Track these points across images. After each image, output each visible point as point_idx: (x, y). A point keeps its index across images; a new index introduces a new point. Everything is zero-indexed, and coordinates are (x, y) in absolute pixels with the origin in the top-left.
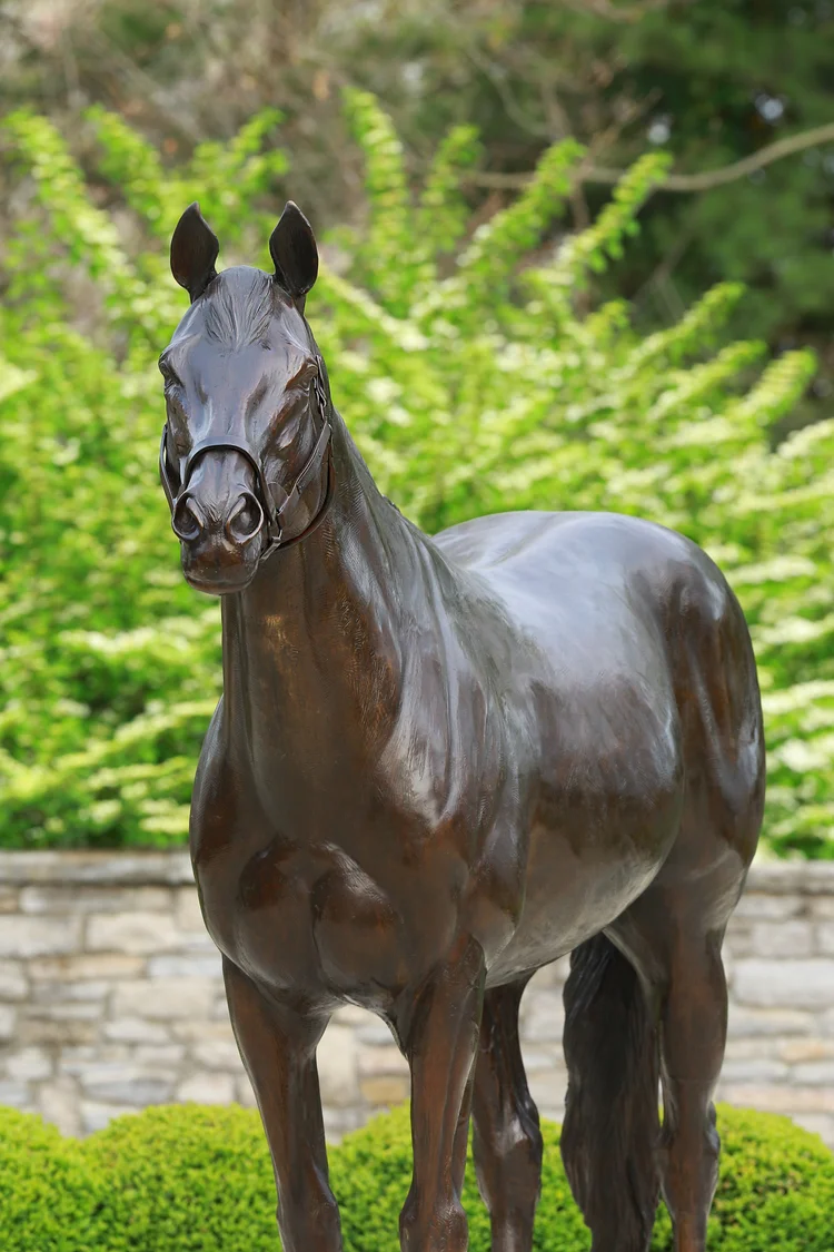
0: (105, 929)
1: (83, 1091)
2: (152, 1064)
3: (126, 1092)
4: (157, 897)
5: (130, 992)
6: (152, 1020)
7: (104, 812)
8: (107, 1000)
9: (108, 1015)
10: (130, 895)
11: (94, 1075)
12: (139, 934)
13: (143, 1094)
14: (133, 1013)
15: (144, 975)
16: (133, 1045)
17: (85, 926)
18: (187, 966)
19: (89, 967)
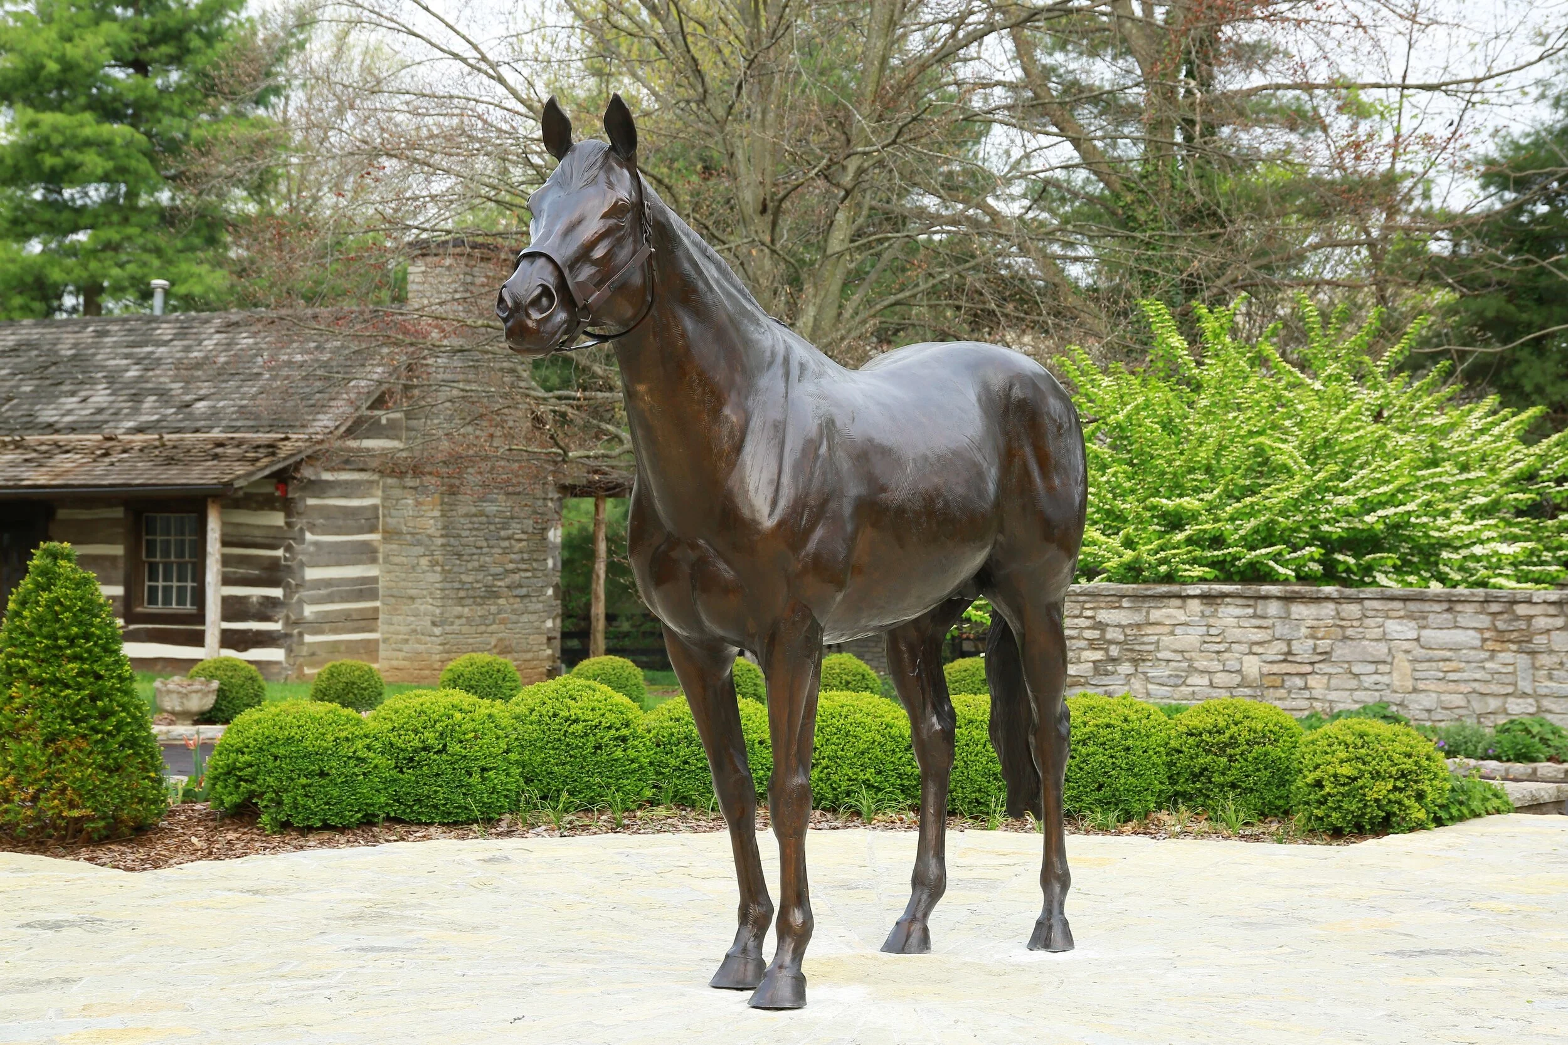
0: (1156, 615)
1: (1148, 680)
2: (1176, 669)
3: (1166, 680)
4: (1178, 602)
5: (1166, 640)
6: (1175, 651)
7: (1163, 569)
8: (1158, 642)
9: (1158, 649)
10: (1166, 601)
11: (1152, 673)
12: (1169, 617)
13: (1172, 681)
14: (1167, 648)
15: (1172, 633)
16: (1168, 661)
17: (1148, 613)
18: (1190, 630)
19: (1149, 630)
